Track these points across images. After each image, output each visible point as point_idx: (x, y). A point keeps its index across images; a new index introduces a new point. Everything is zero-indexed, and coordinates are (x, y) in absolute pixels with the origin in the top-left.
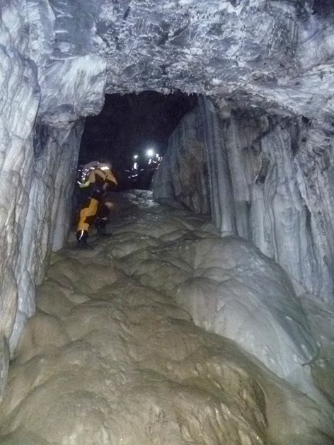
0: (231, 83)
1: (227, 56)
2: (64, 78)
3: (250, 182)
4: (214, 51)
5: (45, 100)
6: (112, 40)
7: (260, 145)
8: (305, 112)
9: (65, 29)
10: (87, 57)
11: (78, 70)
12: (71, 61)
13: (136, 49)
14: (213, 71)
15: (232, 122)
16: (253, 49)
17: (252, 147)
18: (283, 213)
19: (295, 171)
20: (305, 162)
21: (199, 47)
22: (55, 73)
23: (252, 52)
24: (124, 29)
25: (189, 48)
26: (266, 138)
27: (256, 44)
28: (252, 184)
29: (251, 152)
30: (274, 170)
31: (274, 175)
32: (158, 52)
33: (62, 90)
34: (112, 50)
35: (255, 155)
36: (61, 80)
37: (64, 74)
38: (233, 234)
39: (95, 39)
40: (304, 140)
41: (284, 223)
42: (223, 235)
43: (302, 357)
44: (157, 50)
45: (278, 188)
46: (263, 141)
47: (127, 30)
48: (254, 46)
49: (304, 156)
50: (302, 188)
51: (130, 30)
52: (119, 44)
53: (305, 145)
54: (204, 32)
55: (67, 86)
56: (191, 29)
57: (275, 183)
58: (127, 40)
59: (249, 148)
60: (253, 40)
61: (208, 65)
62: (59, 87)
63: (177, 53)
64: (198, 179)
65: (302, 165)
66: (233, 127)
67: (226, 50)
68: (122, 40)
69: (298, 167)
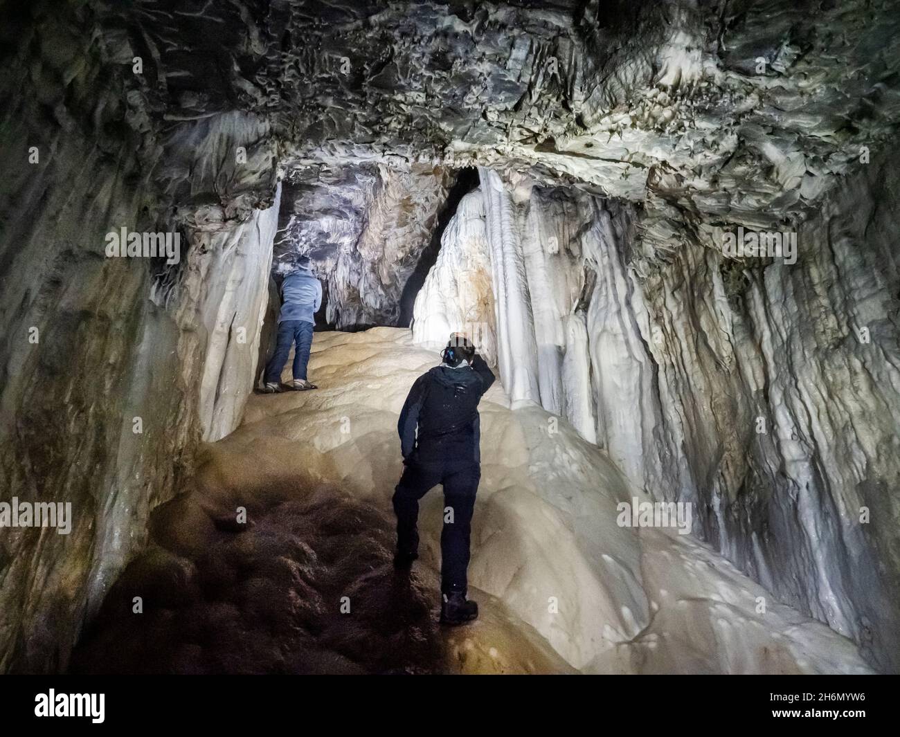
0: (488, 147)
1: (467, 104)
2: (199, 150)
3: (564, 313)
4: (444, 96)
5: (169, 187)
6: (270, 85)
7: (581, 247)
8: (624, 190)
9: (185, 70)
10: (236, 114)
11: (221, 135)
12: (207, 121)
13: (313, 98)
14: (451, 129)
15: (534, 207)
16: (508, 90)
17: (568, 251)
18: (617, 366)
19: (631, 290)
20: (645, 276)
21: (419, 90)
22: (182, 141)
23: (508, 95)
24: (287, 66)
25: (403, 93)
26: (589, 233)
27: (510, 82)
28: (568, 316)
29: (566, 260)
30: (603, 289)
31: (603, 298)
32: (353, 101)
33: (196, 170)
34: (273, 100)
35: (573, 264)
36: (193, 152)
37: (197, 143)
38: (532, 404)
39: (239, 84)
40: (639, 238)
41: (619, 384)
42: (515, 407)
43: (620, 630)
44: (350, 98)
45: (608, 323)
46: (584, 239)
47: (291, 67)
48: (509, 85)
49: (642, 265)
50: (642, 321)
51: (296, 66)
52: (283, 90)
53: (641, 246)
54: (422, 66)
55: (205, 162)
56: (398, 62)
57: (602, 314)
58: (297, 83)
59: (563, 252)
60: (504, 76)
61: (442, 120)
62: (191, 164)
63: (385, 102)
64: (490, 307)
65: (641, 281)
66: (535, 216)
67: (465, 94)
68: (289, 84)
69: (636, 285)
